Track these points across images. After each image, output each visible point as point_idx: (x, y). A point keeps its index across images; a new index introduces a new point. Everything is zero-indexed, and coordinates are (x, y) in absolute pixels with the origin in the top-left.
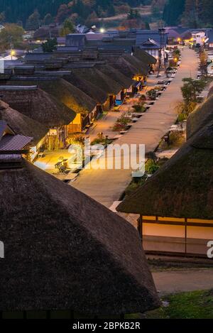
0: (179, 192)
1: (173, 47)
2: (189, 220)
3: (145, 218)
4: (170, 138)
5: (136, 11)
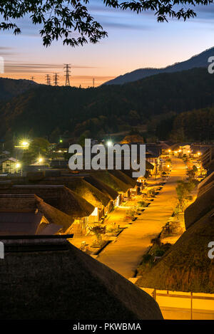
0: (186, 271)
1: (165, 156)
2: (194, 294)
3: (158, 291)
4: (170, 228)
5: (136, 129)
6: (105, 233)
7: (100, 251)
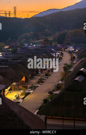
0: (60, 107)
1: (61, 52)
2: (64, 118)
3: (48, 117)
4: (59, 86)
5: (47, 38)
6: (27, 89)
7: (24, 98)
